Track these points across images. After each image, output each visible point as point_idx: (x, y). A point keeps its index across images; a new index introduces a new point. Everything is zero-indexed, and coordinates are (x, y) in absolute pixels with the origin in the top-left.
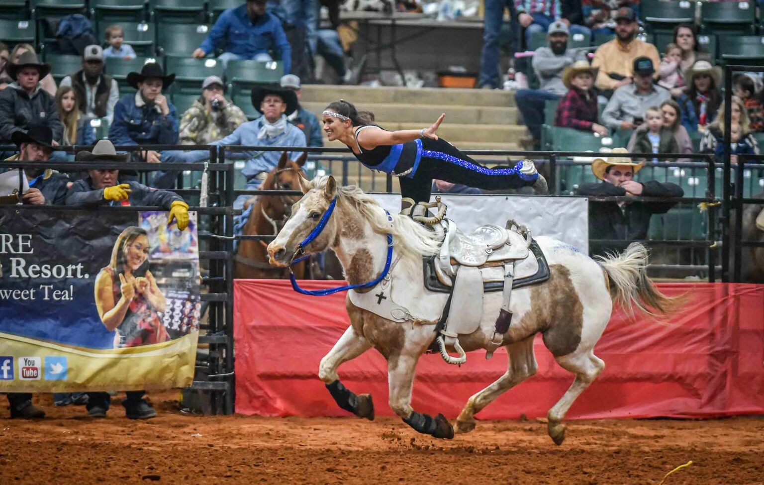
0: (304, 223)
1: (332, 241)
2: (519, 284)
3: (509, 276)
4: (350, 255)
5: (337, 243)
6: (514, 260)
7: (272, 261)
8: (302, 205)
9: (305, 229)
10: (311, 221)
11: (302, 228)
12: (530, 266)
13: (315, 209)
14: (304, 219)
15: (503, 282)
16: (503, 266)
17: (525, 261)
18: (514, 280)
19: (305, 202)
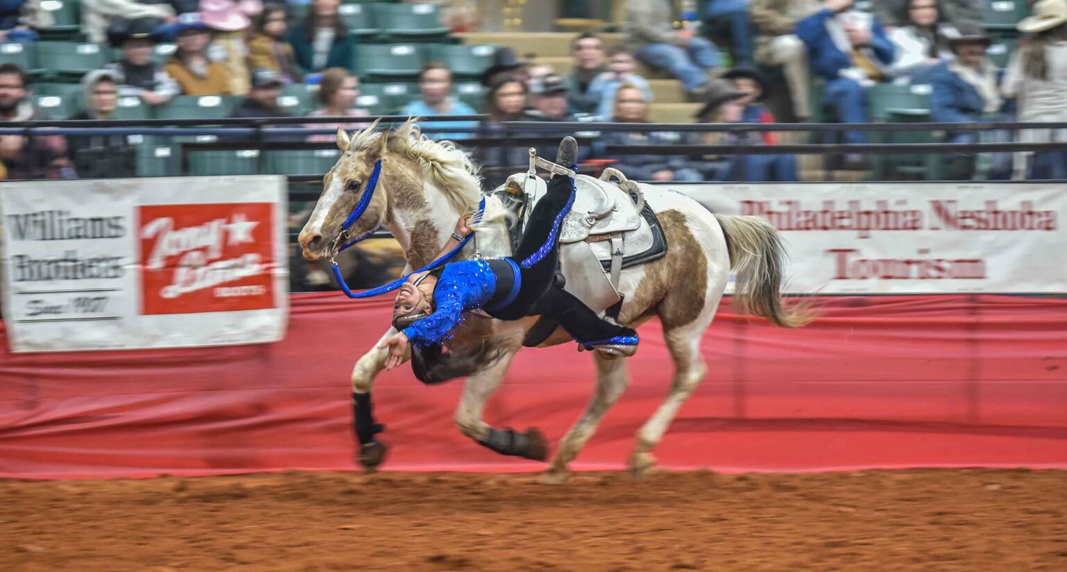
0: (341, 198)
1: (383, 216)
2: (630, 262)
3: (619, 253)
4: (408, 230)
5: (390, 217)
6: (623, 232)
7: (307, 254)
8: (335, 175)
9: (344, 206)
10: (350, 194)
11: (339, 205)
12: (643, 238)
13: (354, 176)
14: (340, 193)
15: (611, 261)
16: (610, 241)
17: (636, 233)
18: (624, 258)
19: (339, 170)
